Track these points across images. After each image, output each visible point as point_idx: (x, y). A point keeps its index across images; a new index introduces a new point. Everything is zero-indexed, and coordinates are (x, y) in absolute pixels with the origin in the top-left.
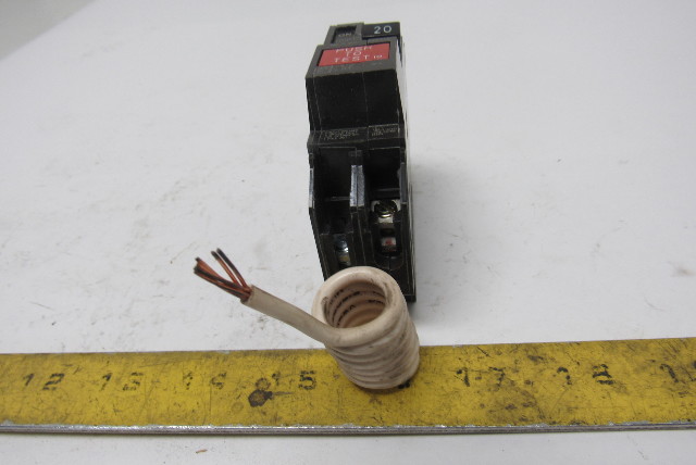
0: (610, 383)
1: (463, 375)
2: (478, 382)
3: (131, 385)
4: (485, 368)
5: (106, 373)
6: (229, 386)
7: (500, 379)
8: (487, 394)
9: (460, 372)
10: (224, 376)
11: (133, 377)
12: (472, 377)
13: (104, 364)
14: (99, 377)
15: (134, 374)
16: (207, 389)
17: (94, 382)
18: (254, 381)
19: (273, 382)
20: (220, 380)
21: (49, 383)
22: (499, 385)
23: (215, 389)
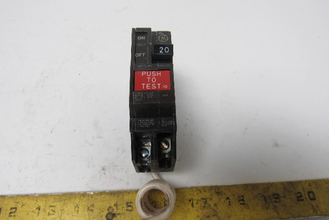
0: (244, 204)
1: (191, 202)
2: (197, 205)
3: (51, 212)
4: (200, 198)
5: (37, 206)
6: (96, 211)
7: (205, 204)
8: (200, 211)
9: (190, 201)
10: (93, 206)
11: (51, 208)
12: (195, 202)
13: (35, 202)
14: (34, 209)
15: (51, 206)
16: (87, 213)
17: (33, 212)
18: (107, 208)
19: (115, 208)
20: (91, 208)
21: (11, 213)
22: (204, 206)
23: (91, 213)
